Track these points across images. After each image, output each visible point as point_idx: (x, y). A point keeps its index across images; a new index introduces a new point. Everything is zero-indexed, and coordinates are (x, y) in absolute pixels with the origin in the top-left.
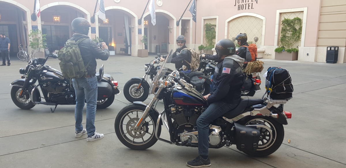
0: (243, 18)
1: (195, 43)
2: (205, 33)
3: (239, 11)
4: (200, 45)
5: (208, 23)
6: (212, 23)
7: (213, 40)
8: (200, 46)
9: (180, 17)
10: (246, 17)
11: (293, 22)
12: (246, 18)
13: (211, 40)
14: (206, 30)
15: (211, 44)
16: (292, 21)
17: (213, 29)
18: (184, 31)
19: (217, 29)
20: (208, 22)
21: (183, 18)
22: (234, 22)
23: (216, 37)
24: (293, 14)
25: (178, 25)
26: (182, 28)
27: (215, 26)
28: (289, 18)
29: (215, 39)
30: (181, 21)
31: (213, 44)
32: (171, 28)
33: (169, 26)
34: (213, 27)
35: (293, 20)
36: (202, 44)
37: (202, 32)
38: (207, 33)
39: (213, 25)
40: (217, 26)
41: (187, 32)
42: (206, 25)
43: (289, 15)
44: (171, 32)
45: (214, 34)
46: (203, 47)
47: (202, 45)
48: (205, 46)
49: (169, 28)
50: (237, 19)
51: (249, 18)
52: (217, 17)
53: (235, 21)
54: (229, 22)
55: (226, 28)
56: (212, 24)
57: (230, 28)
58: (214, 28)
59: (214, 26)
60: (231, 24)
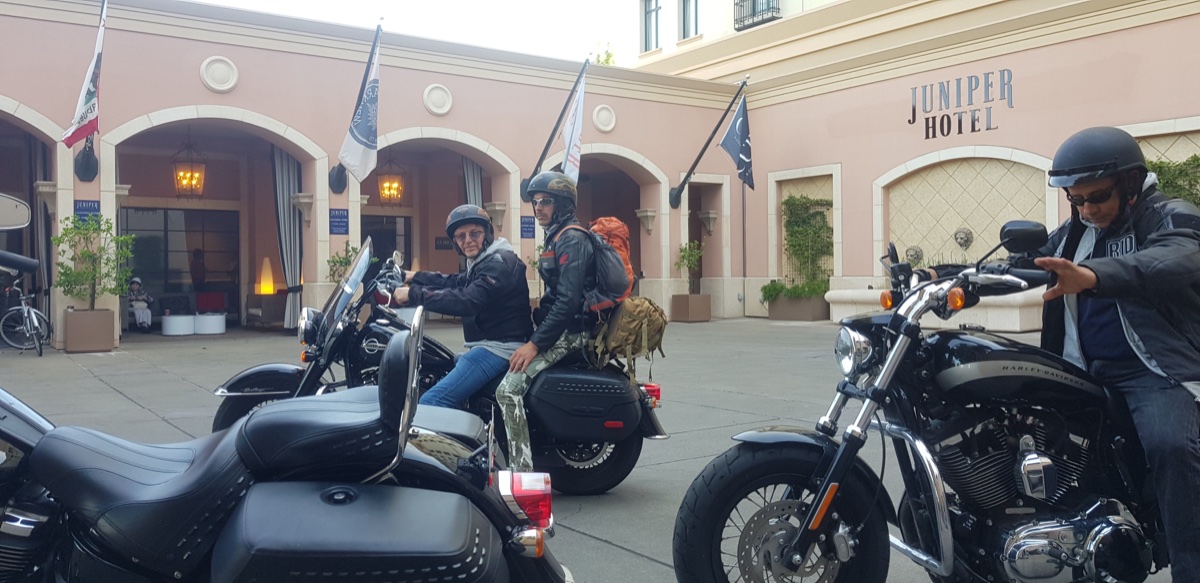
0: (950, 169)
1: (745, 276)
2: (784, 233)
3: (931, 140)
4: (767, 282)
5: (798, 196)
6: (814, 193)
7: (823, 262)
8: (766, 284)
9: (683, 176)
10: (965, 165)
11: (1187, 175)
12: (965, 168)
13: (814, 261)
14: (789, 224)
15: (814, 276)
16: (1181, 171)
17: (818, 218)
18: (700, 226)
19: (836, 219)
20: (797, 193)
21: (694, 179)
22: (911, 186)
23: (837, 249)
24: (1182, 141)
25: (675, 202)
26: (690, 215)
27: (829, 204)
28: (1164, 159)
29: (832, 254)
30: (687, 186)
31: (820, 277)
32: (649, 214)
33: (639, 208)
34: (819, 209)
35: (1185, 164)
36: (776, 279)
37: (771, 232)
38: (792, 234)
39: (819, 203)
40: (837, 204)
41: (709, 233)
42: (786, 203)
43: (1162, 145)
44: (649, 232)
45: (824, 235)
46: (783, 287)
47: (773, 282)
48: (788, 286)
49: (639, 215)
50: (924, 175)
51: (978, 166)
52: (836, 170)
53: (917, 181)
54: (888, 188)
55: (878, 211)
56: (811, 197)
57: (893, 212)
58: (821, 213)
59: (822, 205)
60: (896, 195)
